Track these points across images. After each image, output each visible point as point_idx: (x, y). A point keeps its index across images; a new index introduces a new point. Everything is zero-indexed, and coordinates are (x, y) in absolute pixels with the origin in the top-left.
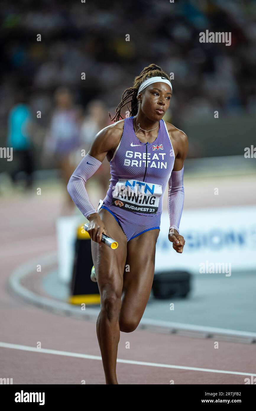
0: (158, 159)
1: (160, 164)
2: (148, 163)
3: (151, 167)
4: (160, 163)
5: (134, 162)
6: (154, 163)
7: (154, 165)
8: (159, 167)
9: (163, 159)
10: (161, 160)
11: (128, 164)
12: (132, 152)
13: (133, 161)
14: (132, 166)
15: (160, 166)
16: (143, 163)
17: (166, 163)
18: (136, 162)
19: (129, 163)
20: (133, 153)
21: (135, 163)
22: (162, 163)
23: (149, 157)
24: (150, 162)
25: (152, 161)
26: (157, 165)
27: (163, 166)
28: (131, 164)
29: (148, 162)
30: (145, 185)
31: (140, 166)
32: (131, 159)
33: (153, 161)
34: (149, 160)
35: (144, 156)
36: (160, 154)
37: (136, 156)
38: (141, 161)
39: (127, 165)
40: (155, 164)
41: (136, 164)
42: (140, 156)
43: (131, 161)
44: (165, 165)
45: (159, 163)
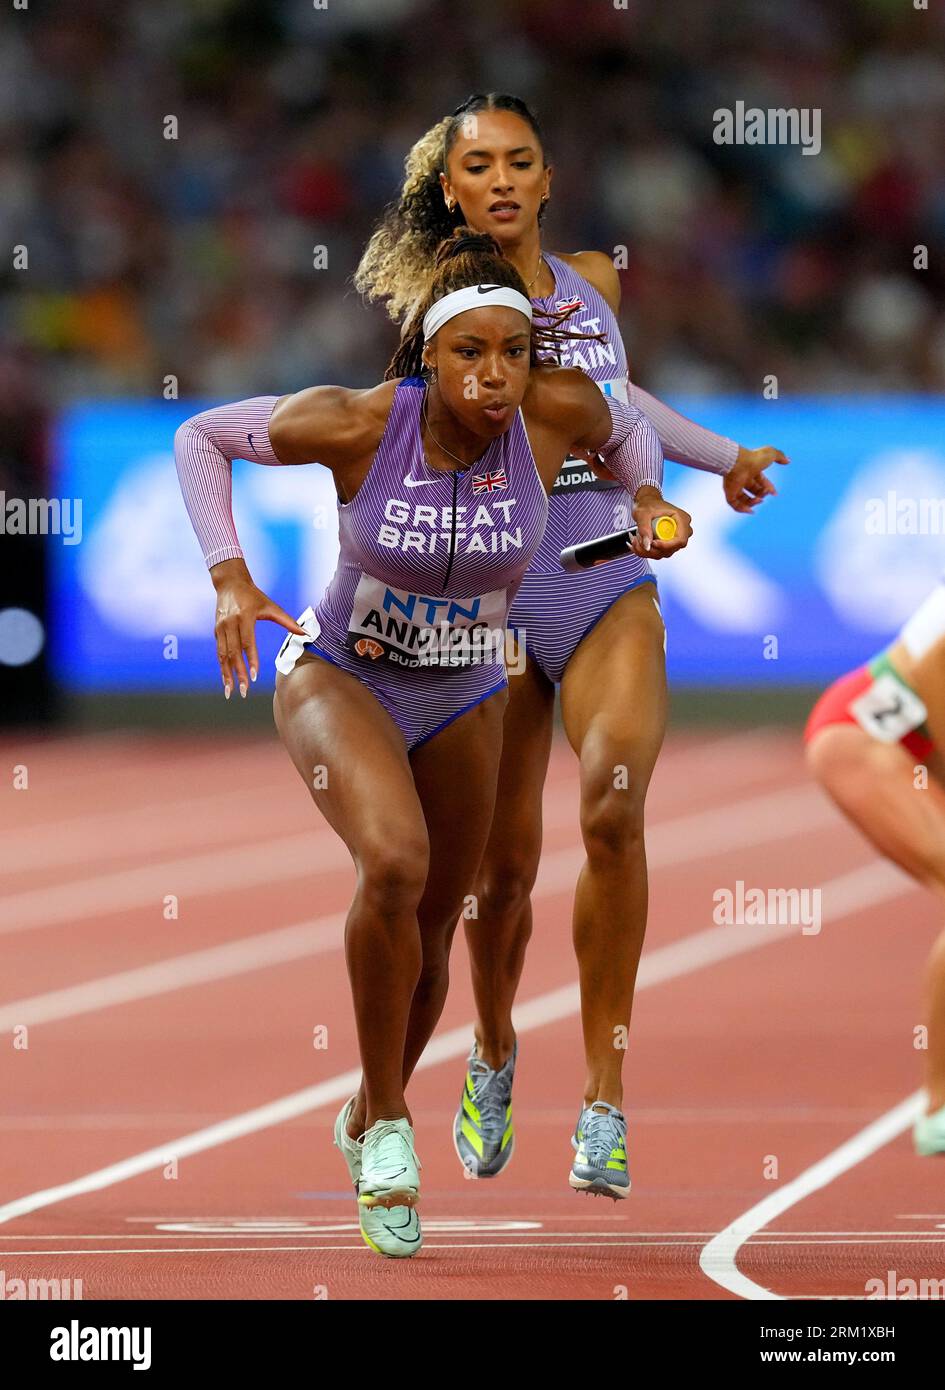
0: (491, 524)
1: (499, 540)
2: (457, 540)
3: (469, 550)
4: (499, 535)
5: (412, 539)
6: (477, 537)
7: (477, 544)
8: (494, 550)
9: (508, 520)
10: (500, 526)
11: (390, 541)
12: (406, 506)
13: (409, 534)
14: (404, 548)
15: (499, 545)
16: (441, 542)
17: (518, 530)
18: (418, 539)
19: (395, 539)
20: (409, 508)
21: (415, 542)
22: (505, 535)
23: (461, 522)
24: (463, 536)
25: (470, 532)
26: (488, 544)
27: (509, 544)
28: (401, 544)
29: (458, 536)
30: (449, 604)
31: (432, 550)
32: (402, 528)
33: (475, 530)
34: (462, 531)
35: (446, 518)
36: (496, 505)
37: (418, 518)
38: (434, 537)
39: (387, 544)
40: (481, 542)
41: (419, 546)
42: (431, 521)
43: (403, 534)
44: (515, 537)
45: (494, 535)
